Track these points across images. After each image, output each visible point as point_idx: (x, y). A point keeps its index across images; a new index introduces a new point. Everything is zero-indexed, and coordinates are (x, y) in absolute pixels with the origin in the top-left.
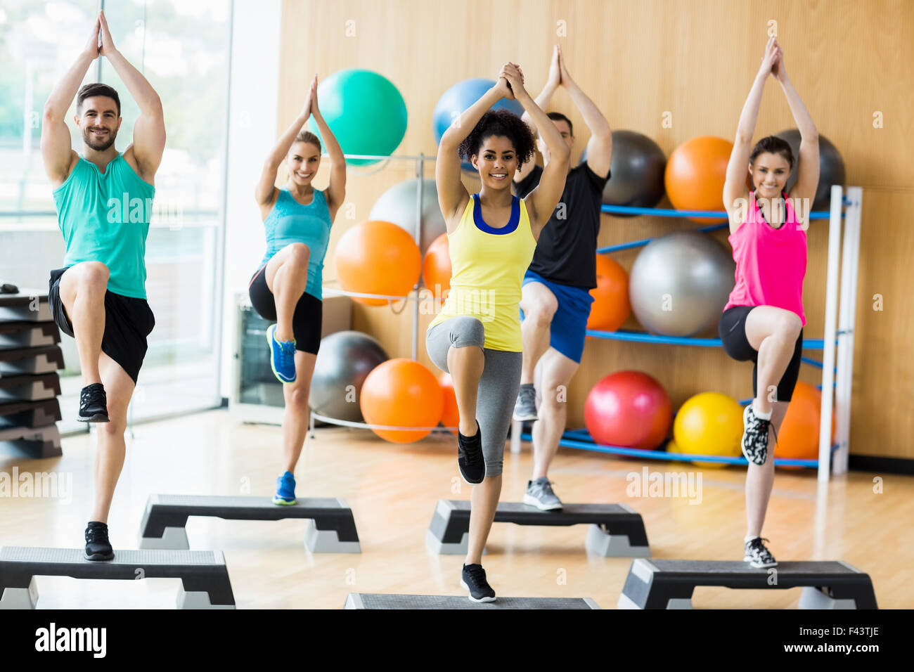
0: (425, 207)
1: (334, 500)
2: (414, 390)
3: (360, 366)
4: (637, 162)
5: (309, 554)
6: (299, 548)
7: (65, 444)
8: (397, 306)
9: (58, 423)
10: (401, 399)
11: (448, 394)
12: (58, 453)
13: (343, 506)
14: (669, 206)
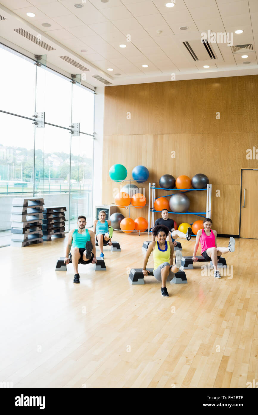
1: (116, 242)
2: (130, 223)
3: (120, 219)
4: (170, 180)
5: (112, 252)
6: (110, 251)
7: (66, 235)
9: (65, 231)
10: (127, 225)
11: (136, 224)
12: (65, 237)
13: (118, 243)
14: (177, 188)
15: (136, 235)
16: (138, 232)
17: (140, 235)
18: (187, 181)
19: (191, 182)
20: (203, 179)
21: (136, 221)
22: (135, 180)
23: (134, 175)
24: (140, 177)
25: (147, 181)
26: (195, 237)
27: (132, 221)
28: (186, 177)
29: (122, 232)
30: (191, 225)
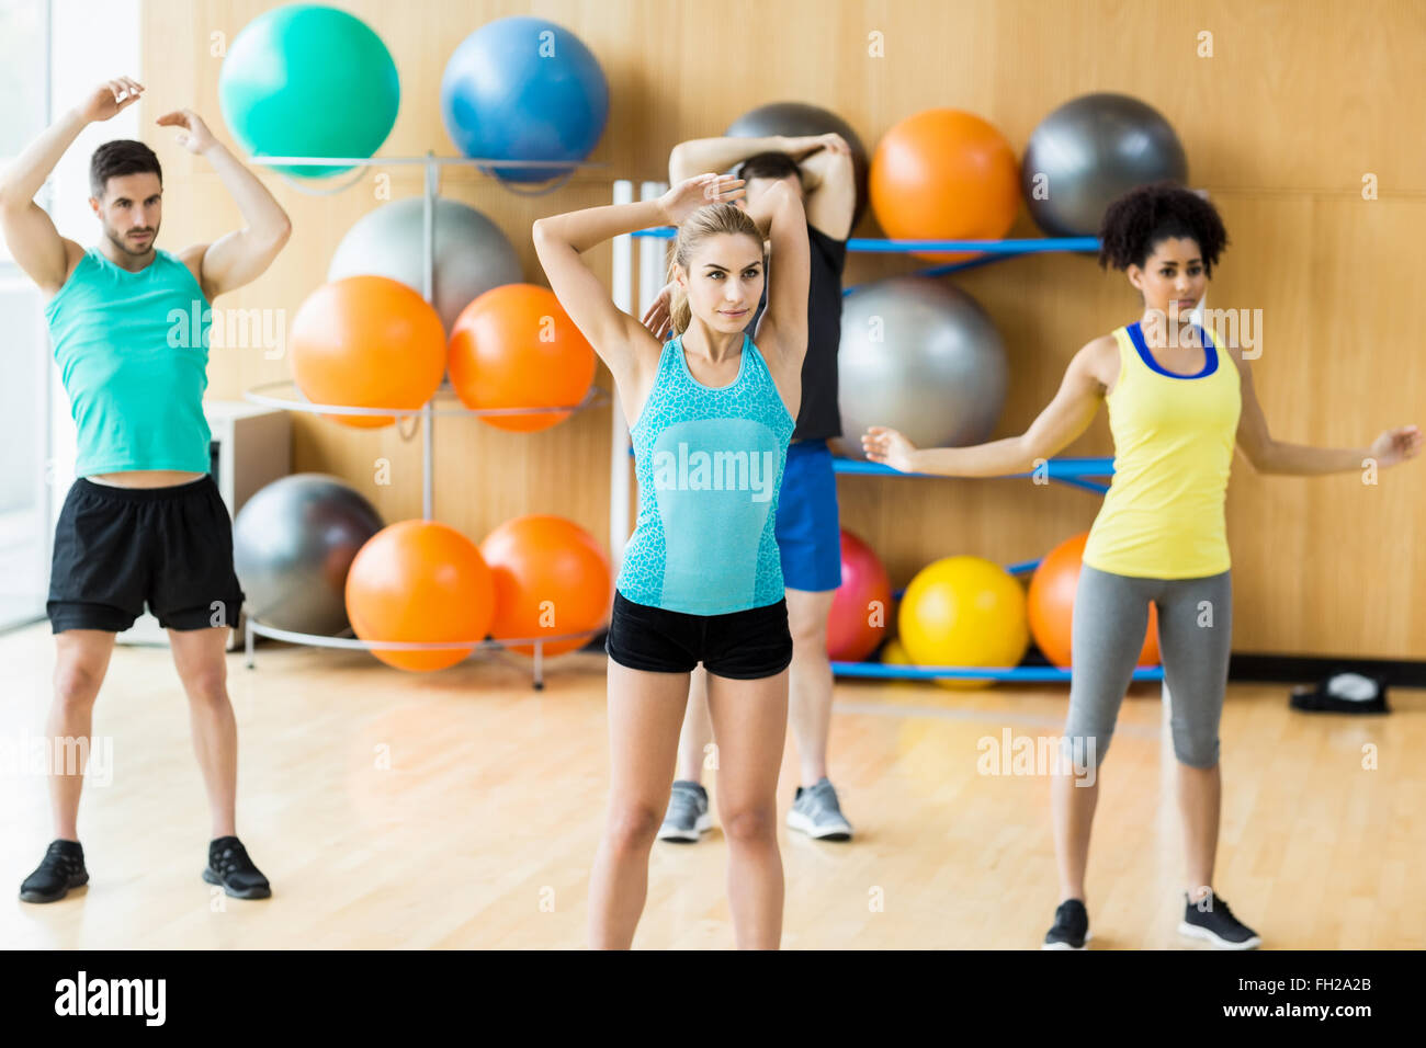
0: (438, 247)
2: (447, 574)
3: (336, 535)
8: (408, 426)
10: (423, 594)
11: (501, 581)
14: (880, 234)
15: (503, 684)
16: (523, 661)
17: (539, 687)
18: (979, 159)
19: (1022, 173)
20: (1136, 145)
21: (499, 550)
22: (476, 152)
23: (462, 110)
24: (528, 130)
25: (584, 171)
26: (1063, 686)
27: (461, 548)
28: (974, 129)
29: (367, 663)
30: (1024, 577)
